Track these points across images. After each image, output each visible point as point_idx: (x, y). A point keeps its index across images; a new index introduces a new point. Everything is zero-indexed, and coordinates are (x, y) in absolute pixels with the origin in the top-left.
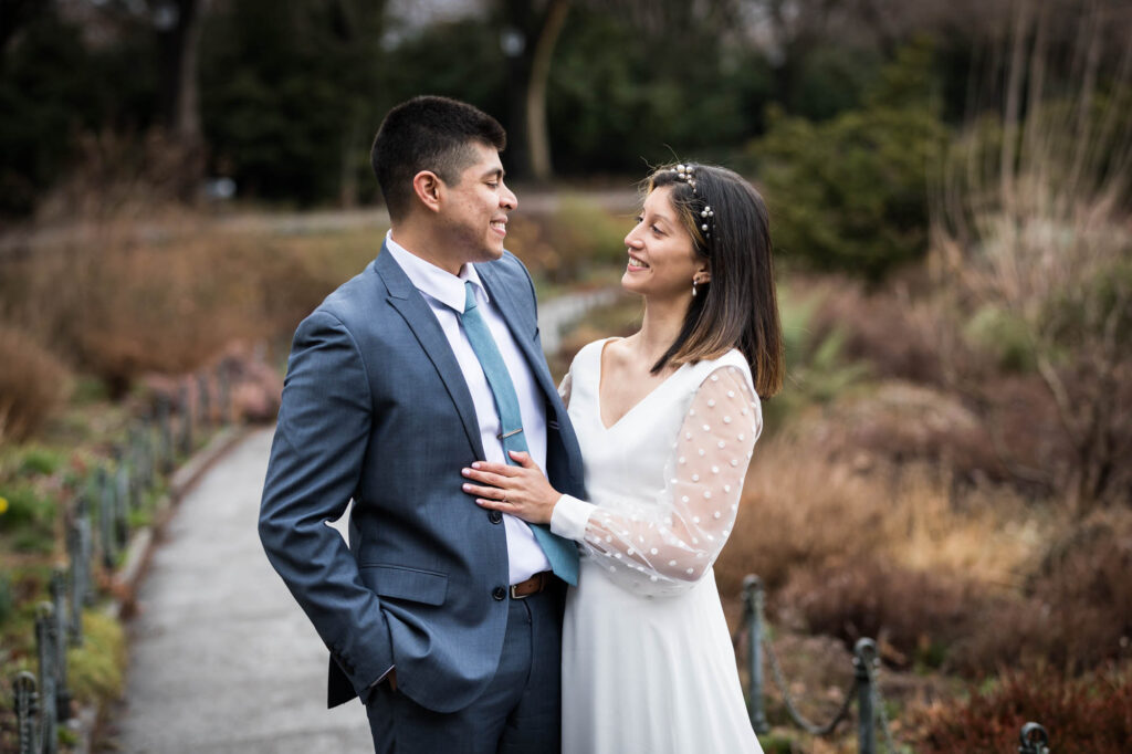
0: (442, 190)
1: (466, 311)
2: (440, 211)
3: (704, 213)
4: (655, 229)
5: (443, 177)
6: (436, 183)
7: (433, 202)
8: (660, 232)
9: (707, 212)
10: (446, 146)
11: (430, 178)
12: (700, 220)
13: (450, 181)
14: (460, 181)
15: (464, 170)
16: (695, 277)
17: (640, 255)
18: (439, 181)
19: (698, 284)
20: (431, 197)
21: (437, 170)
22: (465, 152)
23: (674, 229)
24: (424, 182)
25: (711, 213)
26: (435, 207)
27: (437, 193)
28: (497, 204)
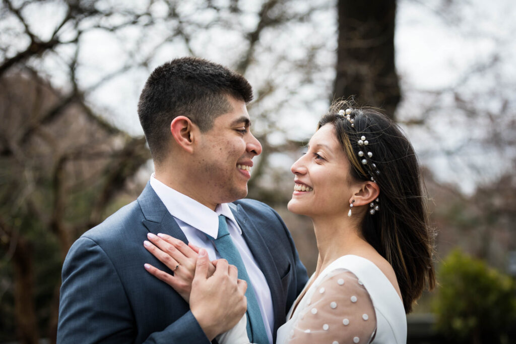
0: (196, 134)
1: (219, 237)
2: (194, 151)
3: (360, 142)
4: (318, 157)
5: (197, 122)
6: (191, 126)
7: (188, 145)
8: (323, 159)
9: (363, 141)
10: (201, 96)
11: (185, 122)
12: (357, 148)
13: (204, 126)
14: (212, 126)
15: (216, 117)
16: (351, 200)
17: (305, 180)
18: (193, 125)
19: (353, 206)
20: (186, 140)
21: (192, 116)
22: (217, 101)
23: (333, 155)
24: (181, 126)
25: (366, 142)
26: (190, 148)
27: (192, 137)
28: (245, 149)
